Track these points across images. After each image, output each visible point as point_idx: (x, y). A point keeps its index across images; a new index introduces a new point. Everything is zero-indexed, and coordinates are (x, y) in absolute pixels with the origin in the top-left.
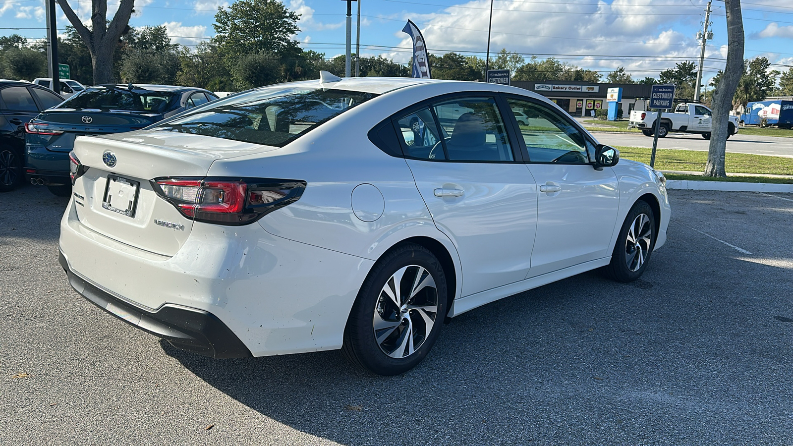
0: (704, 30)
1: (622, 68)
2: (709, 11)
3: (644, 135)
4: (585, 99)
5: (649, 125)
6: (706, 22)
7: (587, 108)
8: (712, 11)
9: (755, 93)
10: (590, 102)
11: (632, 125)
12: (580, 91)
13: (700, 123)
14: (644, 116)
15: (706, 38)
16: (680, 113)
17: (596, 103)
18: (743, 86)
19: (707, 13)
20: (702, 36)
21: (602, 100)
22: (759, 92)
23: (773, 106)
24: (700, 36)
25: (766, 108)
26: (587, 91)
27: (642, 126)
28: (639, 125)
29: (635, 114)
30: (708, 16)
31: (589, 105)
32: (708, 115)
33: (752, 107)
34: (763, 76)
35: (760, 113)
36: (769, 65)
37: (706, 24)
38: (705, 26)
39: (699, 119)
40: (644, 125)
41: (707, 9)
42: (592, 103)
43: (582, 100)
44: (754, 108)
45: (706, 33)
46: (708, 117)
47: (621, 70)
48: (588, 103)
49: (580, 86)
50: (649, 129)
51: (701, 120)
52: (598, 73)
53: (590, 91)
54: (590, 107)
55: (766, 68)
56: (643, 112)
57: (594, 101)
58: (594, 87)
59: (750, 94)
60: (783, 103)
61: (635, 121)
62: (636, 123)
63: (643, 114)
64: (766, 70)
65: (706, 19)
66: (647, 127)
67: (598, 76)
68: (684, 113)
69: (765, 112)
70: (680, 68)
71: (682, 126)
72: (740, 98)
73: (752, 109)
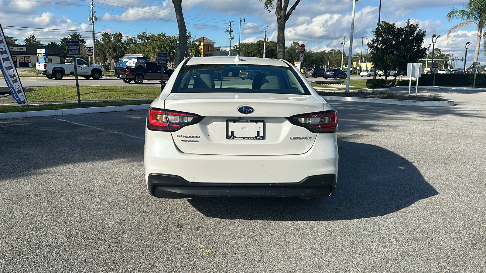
0: (92, 15)
1: (34, 35)
2: (93, 5)
3: (48, 79)
4: (17, 56)
5: (50, 72)
6: (92, 11)
7: (20, 62)
8: (94, 5)
9: (119, 53)
10: (21, 57)
11: (39, 72)
12: (13, 50)
13: (81, 70)
14: (45, 66)
15: (94, 20)
16: (68, 64)
17: (26, 58)
18: (112, 49)
19: (91, 6)
20: (91, 19)
21: (30, 56)
22: (121, 52)
23: (133, 60)
24: (90, 19)
25: (130, 61)
26: (18, 50)
27: (45, 73)
28: (43, 72)
29: (39, 65)
30: (93, 8)
31: (21, 60)
32: (86, 65)
33: (122, 60)
34: (121, 43)
35: (127, 64)
36: (123, 37)
37: (92, 12)
38: (92, 13)
39: (81, 67)
40: (47, 72)
41: (91, 3)
42: (23, 58)
43: (16, 56)
44: (124, 61)
45: (93, 17)
46: (86, 66)
47: (33, 37)
48: (20, 58)
49: (13, 47)
50: (51, 74)
51: (82, 68)
52: (14, 38)
53: (20, 50)
54: (23, 61)
55: (122, 38)
56: (45, 63)
57: (24, 57)
58: (23, 48)
59: (117, 53)
60: (138, 58)
61: (40, 69)
62: (41, 70)
63: (44, 64)
64: (122, 40)
65: (92, 9)
66: (49, 73)
67: (14, 40)
68: (71, 64)
69: (130, 63)
70: (72, 37)
71: (71, 72)
72: (112, 55)
73: (122, 61)
